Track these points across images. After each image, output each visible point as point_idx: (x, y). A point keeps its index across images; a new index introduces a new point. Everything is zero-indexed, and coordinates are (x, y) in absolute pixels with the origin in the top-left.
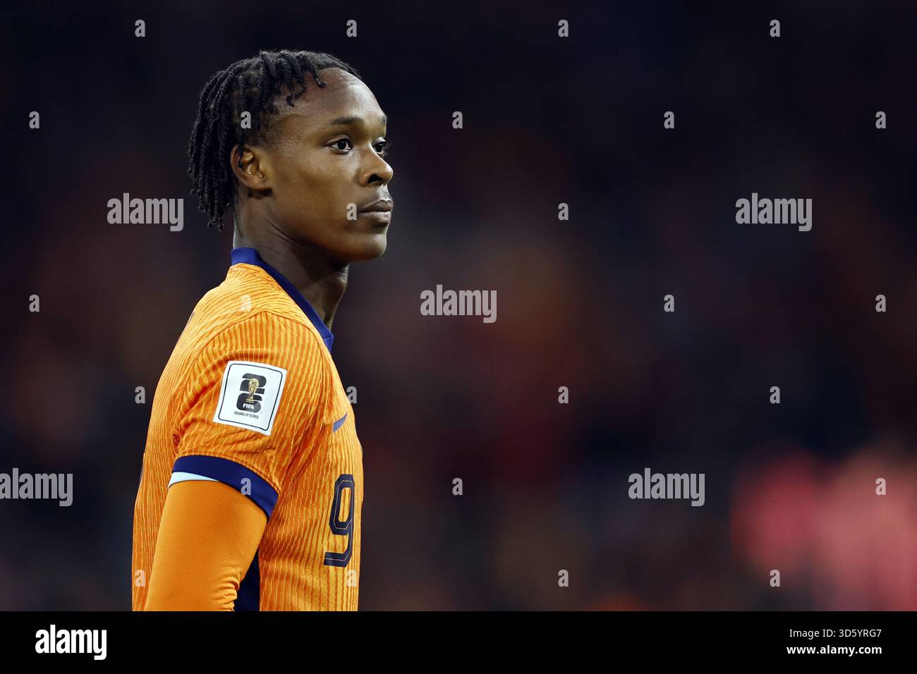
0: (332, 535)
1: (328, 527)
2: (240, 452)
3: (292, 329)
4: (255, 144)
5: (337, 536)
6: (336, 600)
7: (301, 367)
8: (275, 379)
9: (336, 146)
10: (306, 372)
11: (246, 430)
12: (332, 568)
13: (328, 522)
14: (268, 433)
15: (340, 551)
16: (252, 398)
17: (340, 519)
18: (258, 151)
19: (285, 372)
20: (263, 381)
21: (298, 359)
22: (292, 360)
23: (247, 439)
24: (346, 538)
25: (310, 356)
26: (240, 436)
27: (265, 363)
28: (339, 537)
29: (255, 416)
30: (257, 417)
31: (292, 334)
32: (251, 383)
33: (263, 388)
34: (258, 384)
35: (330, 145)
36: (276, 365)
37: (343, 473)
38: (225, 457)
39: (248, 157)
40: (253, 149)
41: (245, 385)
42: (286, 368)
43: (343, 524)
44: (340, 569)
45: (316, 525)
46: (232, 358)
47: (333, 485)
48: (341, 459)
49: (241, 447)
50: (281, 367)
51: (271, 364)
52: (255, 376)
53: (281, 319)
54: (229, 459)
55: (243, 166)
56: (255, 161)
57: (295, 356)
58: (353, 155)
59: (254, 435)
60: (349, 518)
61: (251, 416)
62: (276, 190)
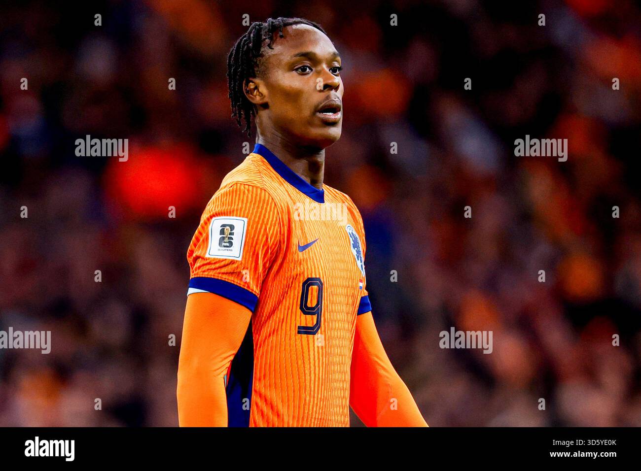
0: (303, 316)
1: (299, 311)
2: (223, 273)
3: (252, 193)
4: (255, 77)
5: (307, 316)
6: (309, 355)
7: (258, 215)
8: (240, 225)
9: (300, 70)
10: (262, 217)
11: (226, 259)
12: (305, 336)
13: (299, 307)
14: (240, 259)
15: (310, 325)
16: (227, 239)
17: (309, 305)
18: (257, 81)
19: (246, 220)
20: (232, 227)
21: (255, 211)
22: (251, 212)
23: (228, 265)
24: (315, 317)
25: (265, 207)
26: (223, 263)
27: (233, 216)
28: (309, 317)
29: (230, 250)
30: (232, 250)
31: (252, 196)
32: (225, 230)
33: (232, 232)
34: (230, 230)
35: (297, 70)
36: (240, 216)
37: (310, 277)
38: (214, 277)
39: (252, 86)
40: (254, 80)
41: (222, 232)
42: (247, 217)
43: (313, 309)
44: (311, 336)
45: (289, 309)
46: (214, 216)
47: (301, 285)
48: (308, 269)
49: (224, 270)
50: (243, 217)
51: (236, 216)
52: (228, 225)
53: (247, 187)
54: (216, 278)
55: (251, 92)
56: (256, 88)
57: (253, 209)
58: (312, 75)
59: (231, 262)
60: (317, 305)
61: (227, 250)
62: (270, 104)
